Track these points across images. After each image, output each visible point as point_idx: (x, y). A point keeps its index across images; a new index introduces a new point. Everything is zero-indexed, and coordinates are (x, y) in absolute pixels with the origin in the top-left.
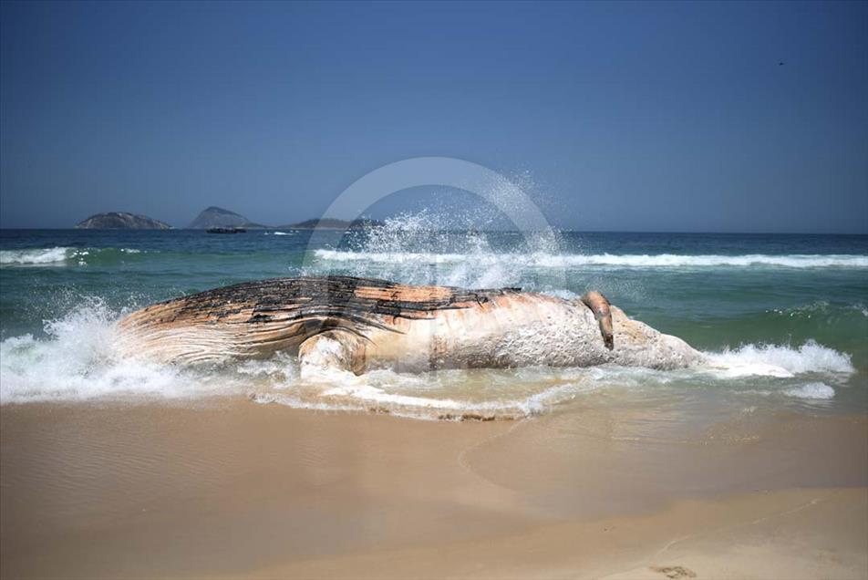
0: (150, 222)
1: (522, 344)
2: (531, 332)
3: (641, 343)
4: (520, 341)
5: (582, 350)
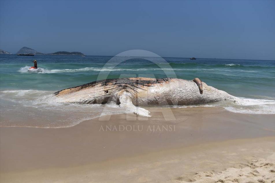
0: (3, 52)
3: (211, 92)
5: (195, 95)
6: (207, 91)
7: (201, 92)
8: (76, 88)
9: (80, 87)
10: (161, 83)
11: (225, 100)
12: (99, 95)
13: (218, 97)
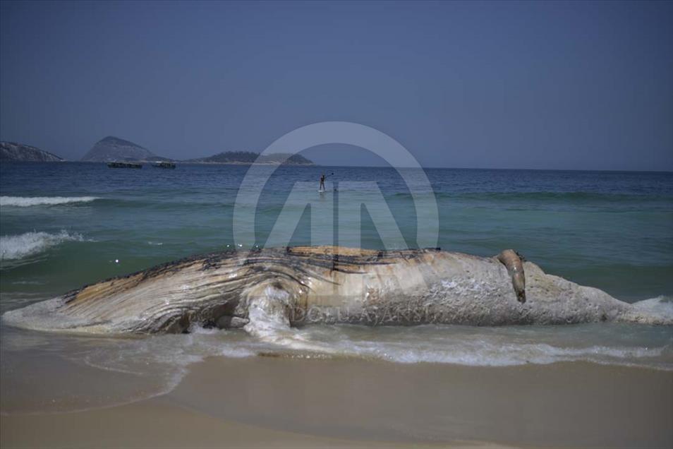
0: (37, 153)
1: (445, 295)
2: (453, 284)
3: (554, 296)
4: (444, 292)
5: (497, 303)
6: (540, 290)
7: (521, 295)
8: (129, 280)
9: (141, 274)
10: (391, 265)
11: (604, 318)
12: (194, 301)
13: (579, 311)
